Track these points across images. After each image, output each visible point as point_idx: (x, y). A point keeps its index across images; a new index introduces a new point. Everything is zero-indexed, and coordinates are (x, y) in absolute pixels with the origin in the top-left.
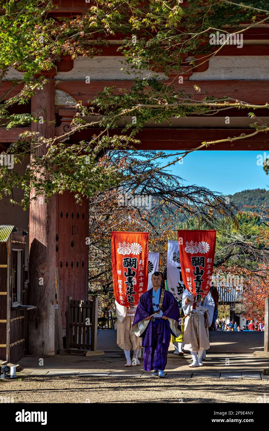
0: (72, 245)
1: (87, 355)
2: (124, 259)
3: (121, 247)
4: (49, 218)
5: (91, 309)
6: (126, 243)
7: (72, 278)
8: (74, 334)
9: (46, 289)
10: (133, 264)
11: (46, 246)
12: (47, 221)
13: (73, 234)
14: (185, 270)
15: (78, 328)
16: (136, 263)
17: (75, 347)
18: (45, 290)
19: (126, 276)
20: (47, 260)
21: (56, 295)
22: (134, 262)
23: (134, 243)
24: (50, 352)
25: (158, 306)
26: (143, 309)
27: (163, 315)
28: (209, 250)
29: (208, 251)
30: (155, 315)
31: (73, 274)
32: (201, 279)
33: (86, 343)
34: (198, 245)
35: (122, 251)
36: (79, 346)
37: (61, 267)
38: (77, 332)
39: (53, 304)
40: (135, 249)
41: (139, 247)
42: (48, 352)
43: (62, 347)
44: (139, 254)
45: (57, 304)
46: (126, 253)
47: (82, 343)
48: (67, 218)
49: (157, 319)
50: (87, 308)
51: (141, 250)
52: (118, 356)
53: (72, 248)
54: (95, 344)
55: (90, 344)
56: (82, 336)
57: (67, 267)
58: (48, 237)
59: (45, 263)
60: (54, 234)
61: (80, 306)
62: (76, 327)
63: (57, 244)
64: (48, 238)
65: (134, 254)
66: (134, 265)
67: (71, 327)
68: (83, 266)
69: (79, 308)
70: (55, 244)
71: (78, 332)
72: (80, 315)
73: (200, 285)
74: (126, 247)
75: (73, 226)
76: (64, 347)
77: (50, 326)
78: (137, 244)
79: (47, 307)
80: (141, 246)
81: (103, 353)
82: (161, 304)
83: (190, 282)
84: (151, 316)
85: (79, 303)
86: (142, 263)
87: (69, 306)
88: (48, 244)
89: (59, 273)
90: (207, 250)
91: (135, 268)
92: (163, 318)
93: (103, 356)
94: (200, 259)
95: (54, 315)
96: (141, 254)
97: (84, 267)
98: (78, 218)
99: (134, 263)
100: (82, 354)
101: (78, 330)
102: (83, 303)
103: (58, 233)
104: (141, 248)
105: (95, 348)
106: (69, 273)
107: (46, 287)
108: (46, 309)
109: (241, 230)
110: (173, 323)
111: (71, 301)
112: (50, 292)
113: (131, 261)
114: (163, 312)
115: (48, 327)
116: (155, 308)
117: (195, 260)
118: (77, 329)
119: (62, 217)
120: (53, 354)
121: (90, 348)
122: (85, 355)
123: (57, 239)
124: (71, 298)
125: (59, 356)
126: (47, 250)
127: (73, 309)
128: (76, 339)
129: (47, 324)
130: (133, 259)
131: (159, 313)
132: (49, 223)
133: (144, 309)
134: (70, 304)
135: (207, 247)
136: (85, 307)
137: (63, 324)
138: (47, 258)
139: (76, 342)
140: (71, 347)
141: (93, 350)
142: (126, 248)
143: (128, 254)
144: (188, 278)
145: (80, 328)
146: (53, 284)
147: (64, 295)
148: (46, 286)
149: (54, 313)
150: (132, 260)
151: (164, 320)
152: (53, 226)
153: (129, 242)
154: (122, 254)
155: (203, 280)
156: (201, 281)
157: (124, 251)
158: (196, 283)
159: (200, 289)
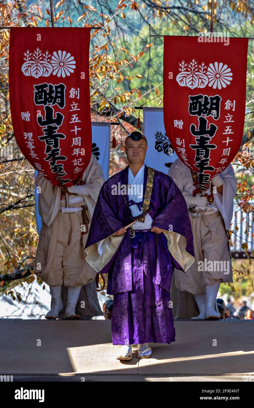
3: (32, 60)
6: (42, 52)
10: (57, 97)
22: (59, 93)
25: (140, 205)
27: (153, 225)
30: (137, 226)
32: (208, 144)
34: (206, 70)
35: (32, 71)
40: (62, 64)
41: (69, 60)
44: (69, 74)
46: (40, 74)
49: (140, 233)
66: (58, 100)
73: (206, 156)
74: (43, 60)
78: (64, 53)
80: (73, 58)
82: (147, 203)
83: (181, 147)
84: (126, 228)
86: (76, 95)
92: (152, 231)
94: (209, 100)
99: (59, 95)
104: (75, 62)
110: (175, 240)
114: (154, 218)
116: (135, 211)
117: (197, 102)
130: (57, 88)
131: (143, 222)
135: (228, 75)
143: (47, 76)
144: (178, 139)
150: (54, 89)
151: (154, 234)
154: (33, 76)
155: (215, 147)
156: (210, 149)
157: (37, 69)
158: (198, 151)
159: (207, 163)
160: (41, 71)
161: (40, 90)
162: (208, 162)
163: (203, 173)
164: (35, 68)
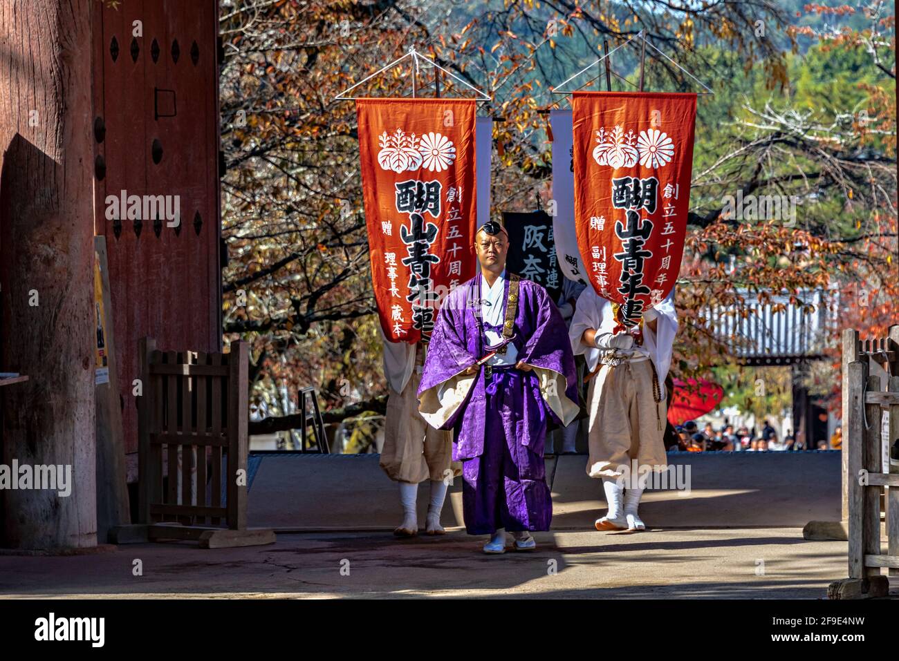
0: (157, 155)
1: (211, 546)
2: (400, 187)
3: (391, 146)
4: (64, 59)
5: (225, 380)
6: (406, 135)
7: (158, 274)
8: (165, 473)
9: (60, 315)
10: (428, 199)
11: (58, 159)
12: (59, 72)
13: (156, 117)
14: (588, 222)
15: (180, 449)
16: (437, 197)
17: (168, 518)
18: (56, 316)
19: (408, 240)
20: (61, 209)
21: (100, 333)
22: (432, 193)
23: (432, 134)
24: (81, 535)
25: (499, 329)
26: (453, 342)
27: (519, 358)
28: (672, 157)
29: (669, 160)
31: (162, 259)
32: (641, 250)
33: (208, 505)
34: (636, 140)
35: (392, 162)
36: (185, 514)
37: (117, 236)
38: (177, 463)
39: (86, 365)
40: (436, 153)
41: (446, 146)
42: (73, 536)
43: (125, 520)
44: (445, 167)
45: (105, 365)
46: (404, 167)
47: (194, 502)
48: (135, 59)
49: (499, 370)
50: (209, 379)
51: (454, 156)
52: (325, 544)
53: (157, 168)
54: (240, 506)
55: (223, 505)
56: (195, 476)
57: (138, 234)
58: (63, 128)
59: (56, 223)
60: (85, 117)
61: (186, 371)
62: (172, 447)
63: (101, 154)
64: (62, 133)
65: (431, 169)
66: (431, 205)
67: (156, 445)
68: (198, 232)
69: (181, 379)
70: (91, 153)
71: (180, 462)
72: (187, 402)
73: (638, 270)
74: (407, 146)
75: (156, 90)
76: (135, 520)
77: (79, 443)
78: (439, 135)
79: (65, 377)
80: (451, 143)
81: (271, 538)
83: (600, 260)
84: (480, 362)
85: (181, 359)
86: (456, 198)
87: (148, 371)
88: (64, 155)
89: (108, 257)
90: (665, 157)
91: (436, 214)
92: (517, 368)
93: (272, 548)
94: (641, 185)
95: (93, 406)
96: (452, 169)
97: (202, 233)
98: (175, 60)
99: (432, 197)
100: (196, 542)
101: (180, 456)
102: (194, 360)
103: (100, 114)
104: (453, 150)
105: (241, 520)
106: (147, 255)
107: (59, 307)
108: (62, 383)
109: (827, 98)
111: (155, 353)
112: (75, 326)
113: (421, 192)
115: (73, 448)
117: (624, 188)
118: (177, 454)
119: (114, 58)
120: (93, 542)
121: (223, 520)
122: (205, 546)
123: (99, 134)
124: (153, 344)
125: (114, 547)
126: (60, 174)
127: (160, 381)
128: (175, 489)
129: (69, 437)
130: (429, 186)
131: (504, 353)
132: (65, 81)
133: (456, 340)
134: (152, 367)
135: (667, 147)
136: (201, 376)
137: (128, 437)
138: (61, 202)
139: (176, 501)
140: (156, 517)
141: (233, 525)
142: (405, 149)
143: (413, 169)
144: (595, 248)
145: (187, 448)
146: (85, 295)
147: (129, 333)
148: (61, 301)
149: (90, 398)
150: (425, 188)
151: (521, 372)
152: (82, 89)
153: (415, 130)
154: (394, 170)
155: (650, 255)
156: (644, 258)
157: (399, 160)
158: (627, 262)
159: (640, 281)
160: (405, 162)
161: (404, 190)
162: (641, 279)
163: (633, 299)
164: (397, 158)
